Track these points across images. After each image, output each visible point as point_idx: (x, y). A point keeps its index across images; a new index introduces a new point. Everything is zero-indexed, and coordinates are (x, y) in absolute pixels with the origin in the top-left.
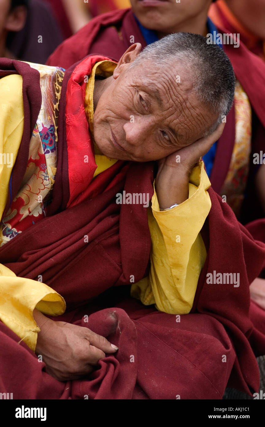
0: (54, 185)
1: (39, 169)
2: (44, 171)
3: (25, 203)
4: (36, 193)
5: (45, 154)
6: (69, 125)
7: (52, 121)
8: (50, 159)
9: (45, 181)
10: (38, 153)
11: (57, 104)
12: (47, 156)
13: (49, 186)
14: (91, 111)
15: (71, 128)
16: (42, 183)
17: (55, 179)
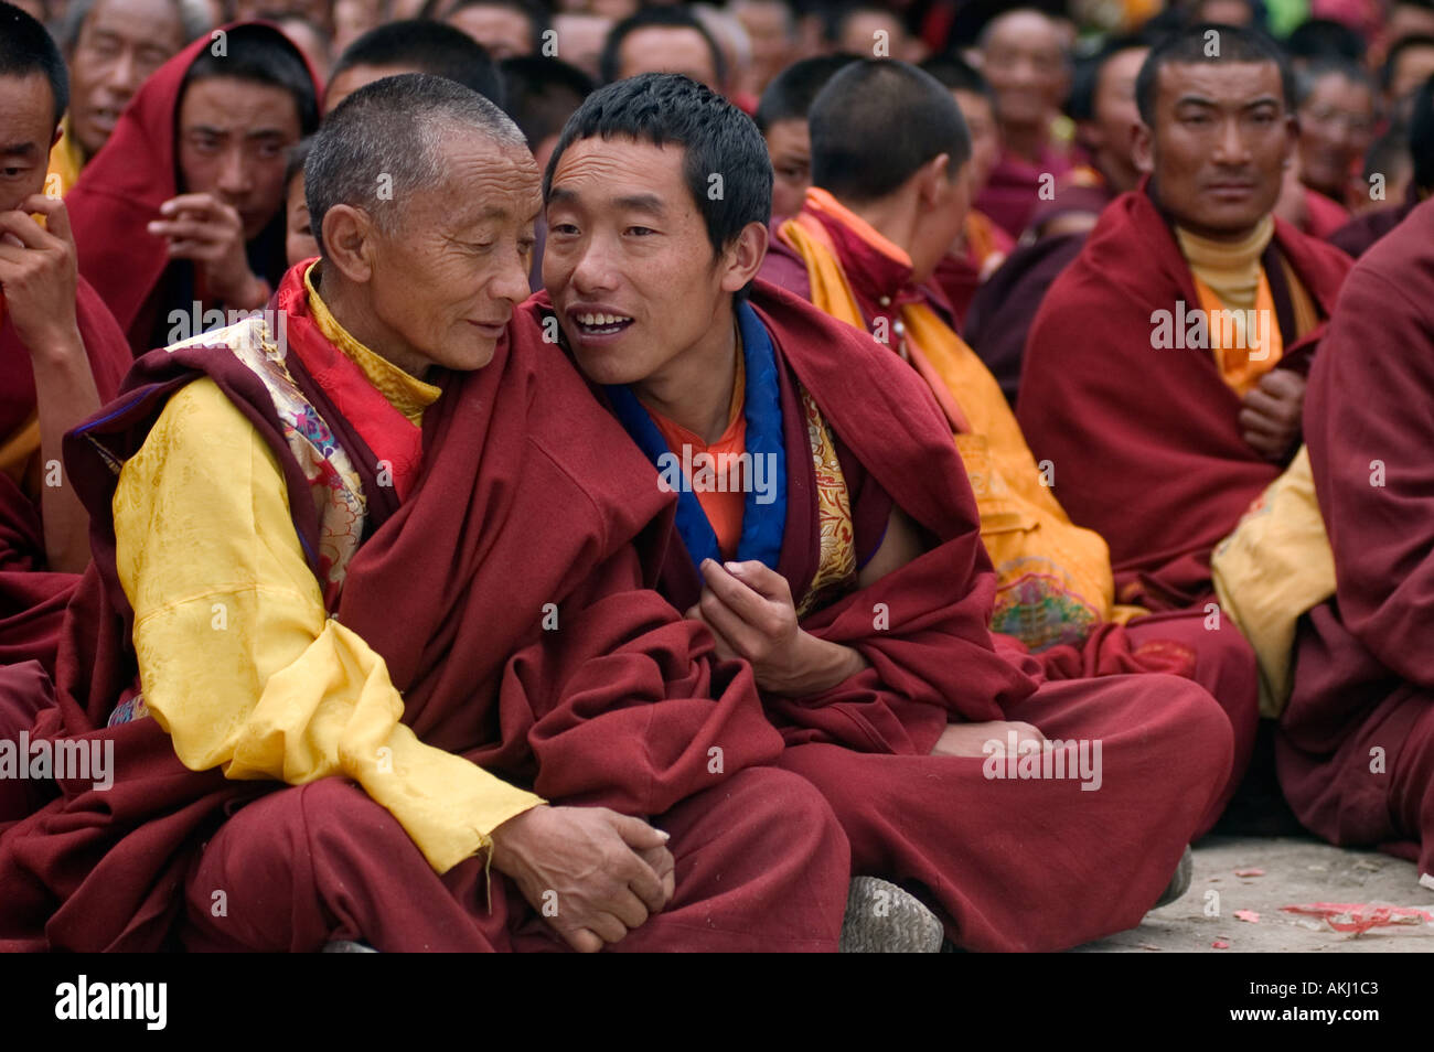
0: (368, 504)
1: (329, 488)
2: (340, 486)
3: (333, 561)
4: (343, 532)
5: (326, 457)
6: (332, 390)
7: (301, 399)
8: (339, 462)
9: (350, 505)
10: (315, 464)
11: (288, 373)
12: (332, 458)
13: (361, 511)
14: (350, 342)
15: (339, 392)
16: (348, 510)
17: (364, 493)
